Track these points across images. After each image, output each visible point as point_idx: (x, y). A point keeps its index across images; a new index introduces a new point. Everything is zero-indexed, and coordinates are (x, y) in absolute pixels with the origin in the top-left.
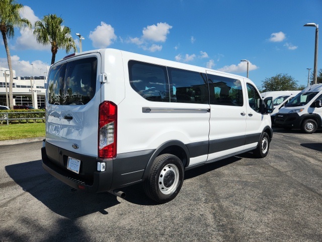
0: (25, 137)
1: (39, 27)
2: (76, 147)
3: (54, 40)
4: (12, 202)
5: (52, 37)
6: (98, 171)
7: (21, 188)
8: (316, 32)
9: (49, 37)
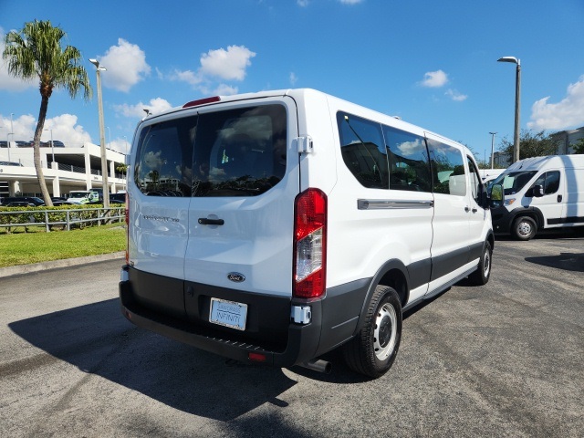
0: (16, 263)
1: (16, 45)
2: (239, 277)
3: (45, 69)
4: (75, 398)
5: (41, 65)
6: (297, 324)
7: (75, 368)
8: (518, 71)
9: (35, 64)
